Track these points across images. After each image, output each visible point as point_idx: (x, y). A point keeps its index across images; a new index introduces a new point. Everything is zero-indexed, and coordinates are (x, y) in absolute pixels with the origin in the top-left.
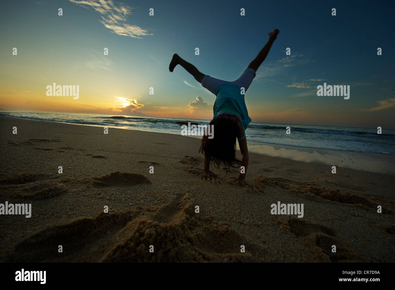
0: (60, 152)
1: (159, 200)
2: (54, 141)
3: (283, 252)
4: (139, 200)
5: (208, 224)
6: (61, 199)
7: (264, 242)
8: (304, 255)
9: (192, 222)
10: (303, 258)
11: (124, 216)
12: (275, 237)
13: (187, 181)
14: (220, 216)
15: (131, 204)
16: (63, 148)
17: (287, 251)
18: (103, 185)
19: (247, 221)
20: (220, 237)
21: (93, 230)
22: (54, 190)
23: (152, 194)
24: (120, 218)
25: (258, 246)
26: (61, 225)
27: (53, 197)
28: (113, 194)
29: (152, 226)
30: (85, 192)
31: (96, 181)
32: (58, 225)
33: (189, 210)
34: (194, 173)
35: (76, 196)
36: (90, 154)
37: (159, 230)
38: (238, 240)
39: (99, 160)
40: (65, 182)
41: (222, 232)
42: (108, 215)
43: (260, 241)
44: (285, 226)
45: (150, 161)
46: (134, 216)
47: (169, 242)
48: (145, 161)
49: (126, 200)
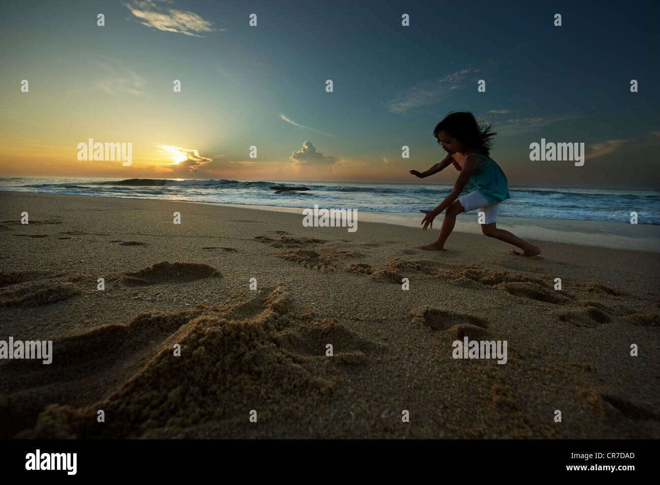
0: (62, 239)
1: (233, 298)
2: (49, 223)
3: (409, 349)
4: (201, 300)
5: (307, 322)
6: (71, 303)
7: (386, 340)
8: (437, 351)
9: (282, 322)
10: (436, 354)
11: (176, 319)
12: (402, 333)
13: (280, 272)
14: (327, 312)
15: (188, 304)
16: (67, 233)
17: (416, 348)
18: (142, 283)
19: (366, 316)
20: (322, 337)
21: (127, 341)
22: (56, 292)
23: (222, 291)
24: (168, 322)
25: (375, 344)
26: (72, 335)
27: (56, 302)
28: (159, 293)
29: (218, 324)
30: (110, 293)
31: (130, 277)
32: (68, 336)
33: (279, 306)
34: (293, 260)
35: (96, 299)
36: (116, 240)
37: (226, 328)
38: (346, 338)
39: (133, 248)
40: (75, 281)
41: (326, 330)
42: (149, 319)
43: (380, 338)
44: (418, 318)
45: (222, 247)
46: (191, 318)
47: (243, 344)
48: (212, 246)
49: (179, 300)
